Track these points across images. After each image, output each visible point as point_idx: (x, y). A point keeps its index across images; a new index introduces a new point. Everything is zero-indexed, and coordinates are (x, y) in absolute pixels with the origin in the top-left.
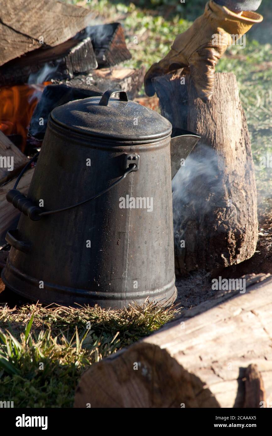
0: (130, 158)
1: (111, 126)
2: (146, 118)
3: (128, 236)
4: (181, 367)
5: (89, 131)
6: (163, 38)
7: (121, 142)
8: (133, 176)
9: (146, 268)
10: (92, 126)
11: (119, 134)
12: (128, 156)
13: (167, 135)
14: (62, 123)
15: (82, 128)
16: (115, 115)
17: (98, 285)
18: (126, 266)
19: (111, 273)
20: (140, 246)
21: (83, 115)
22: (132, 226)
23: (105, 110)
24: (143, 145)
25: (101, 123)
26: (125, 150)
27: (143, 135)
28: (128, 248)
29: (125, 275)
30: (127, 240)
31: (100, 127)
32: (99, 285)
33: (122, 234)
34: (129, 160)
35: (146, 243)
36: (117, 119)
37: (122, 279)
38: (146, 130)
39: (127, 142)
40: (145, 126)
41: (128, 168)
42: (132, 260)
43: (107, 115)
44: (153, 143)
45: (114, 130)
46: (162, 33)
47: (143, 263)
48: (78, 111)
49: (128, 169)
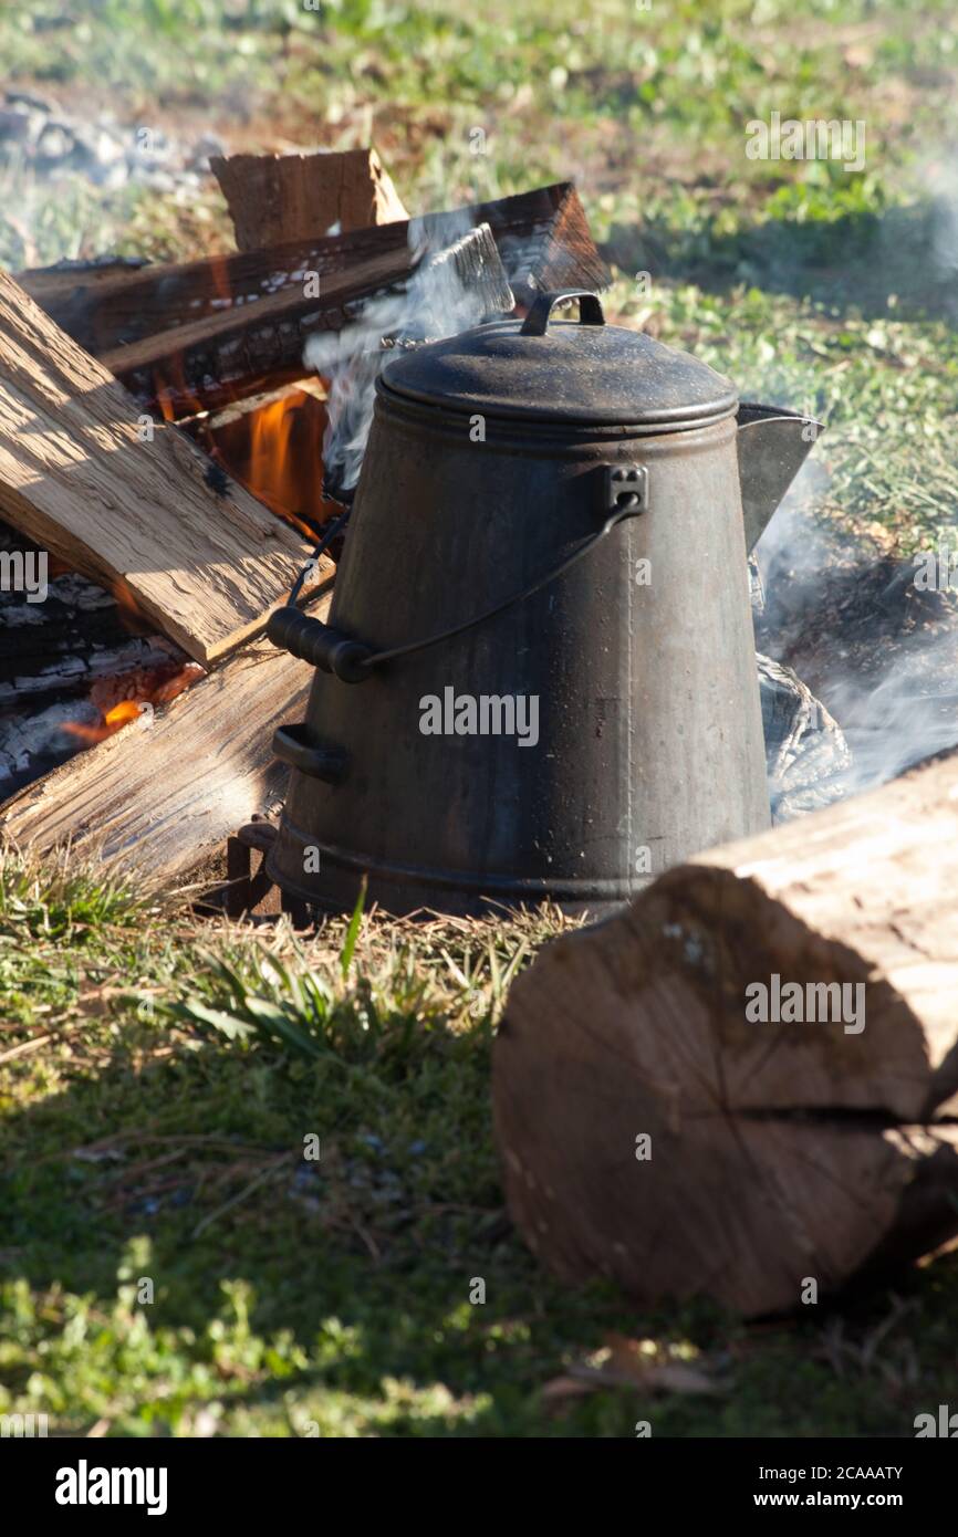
0: (618, 477)
1: (559, 386)
2: (662, 363)
3: (627, 711)
4: (800, 924)
5: (496, 405)
6: (705, 332)
7: (590, 430)
8: (632, 531)
9: (686, 803)
10: (504, 391)
11: (582, 408)
12: (614, 471)
13: (725, 410)
14: (414, 393)
15: (474, 397)
16: (567, 356)
17: (547, 860)
18: (626, 800)
19: (585, 822)
20: (664, 739)
21: (477, 363)
22: (637, 680)
23: (539, 346)
24: (658, 437)
25: (529, 379)
26: (605, 455)
27: (654, 408)
28: (630, 745)
29: (625, 826)
30: (626, 724)
31: (527, 390)
32: (550, 859)
33: (608, 706)
34: (617, 483)
35: (681, 732)
36: (577, 366)
37: (616, 839)
38: (663, 396)
39: (607, 430)
40: (659, 383)
41: (615, 507)
42: (644, 782)
43: (545, 357)
44: (685, 434)
45: (569, 397)
46: (699, 322)
47: (677, 789)
48: (459, 356)
49: (616, 510)
